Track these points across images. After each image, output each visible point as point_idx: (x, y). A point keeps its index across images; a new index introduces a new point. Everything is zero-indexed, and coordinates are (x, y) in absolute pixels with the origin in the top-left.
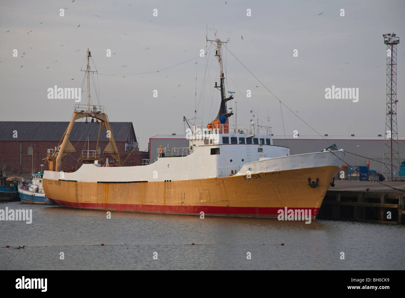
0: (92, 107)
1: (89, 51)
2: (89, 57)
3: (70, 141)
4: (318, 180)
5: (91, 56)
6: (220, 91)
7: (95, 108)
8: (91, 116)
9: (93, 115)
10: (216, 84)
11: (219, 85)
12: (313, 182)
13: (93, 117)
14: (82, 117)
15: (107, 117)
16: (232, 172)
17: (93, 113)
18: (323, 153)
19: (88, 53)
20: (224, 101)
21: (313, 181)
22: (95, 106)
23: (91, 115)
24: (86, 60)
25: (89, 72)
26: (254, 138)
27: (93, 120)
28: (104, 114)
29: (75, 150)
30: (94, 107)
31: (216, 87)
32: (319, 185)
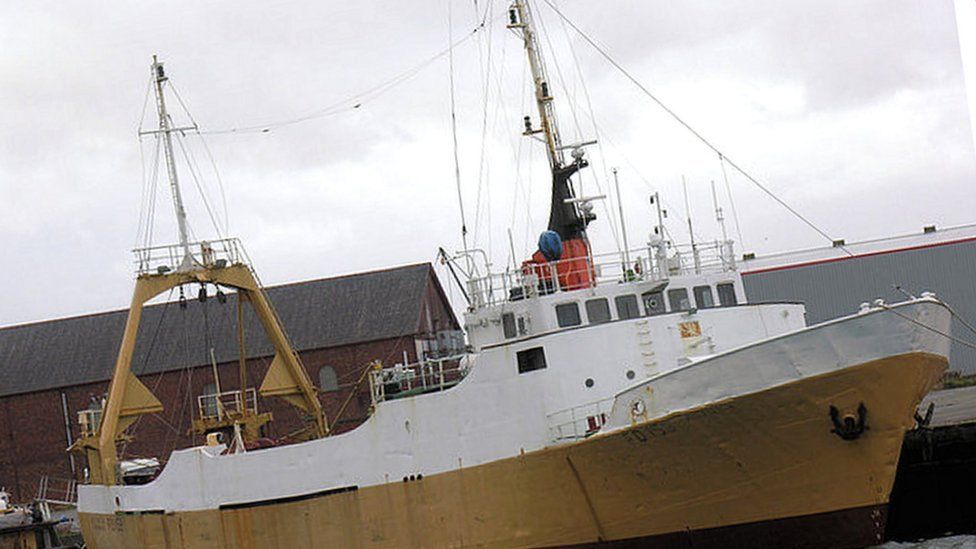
0: (196, 250)
1: (158, 61)
2: (162, 83)
3: (138, 377)
4: (862, 410)
5: (166, 79)
6: (544, 144)
7: (207, 250)
8: (196, 280)
9: (201, 277)
10: (528, 125)
11: (536, 124)
12: (848, 419)
13: (202, 283)
14: (167, 289)
15: (253, 274)
16: (591, 421)
17: (205, 267)
18: (860, 316)
19: (155, 71)
20: (561, 177)
21: (848, 416)
22: (209, 244)
23: (196, 278)
24: (153, 95)
25: (168, 132)
26: (669, 291)
27: (203, 292)
28: (239, 265)
29: (159, 403)
30: (205, 247)
31: (529, 131)
32: (868, 428)
